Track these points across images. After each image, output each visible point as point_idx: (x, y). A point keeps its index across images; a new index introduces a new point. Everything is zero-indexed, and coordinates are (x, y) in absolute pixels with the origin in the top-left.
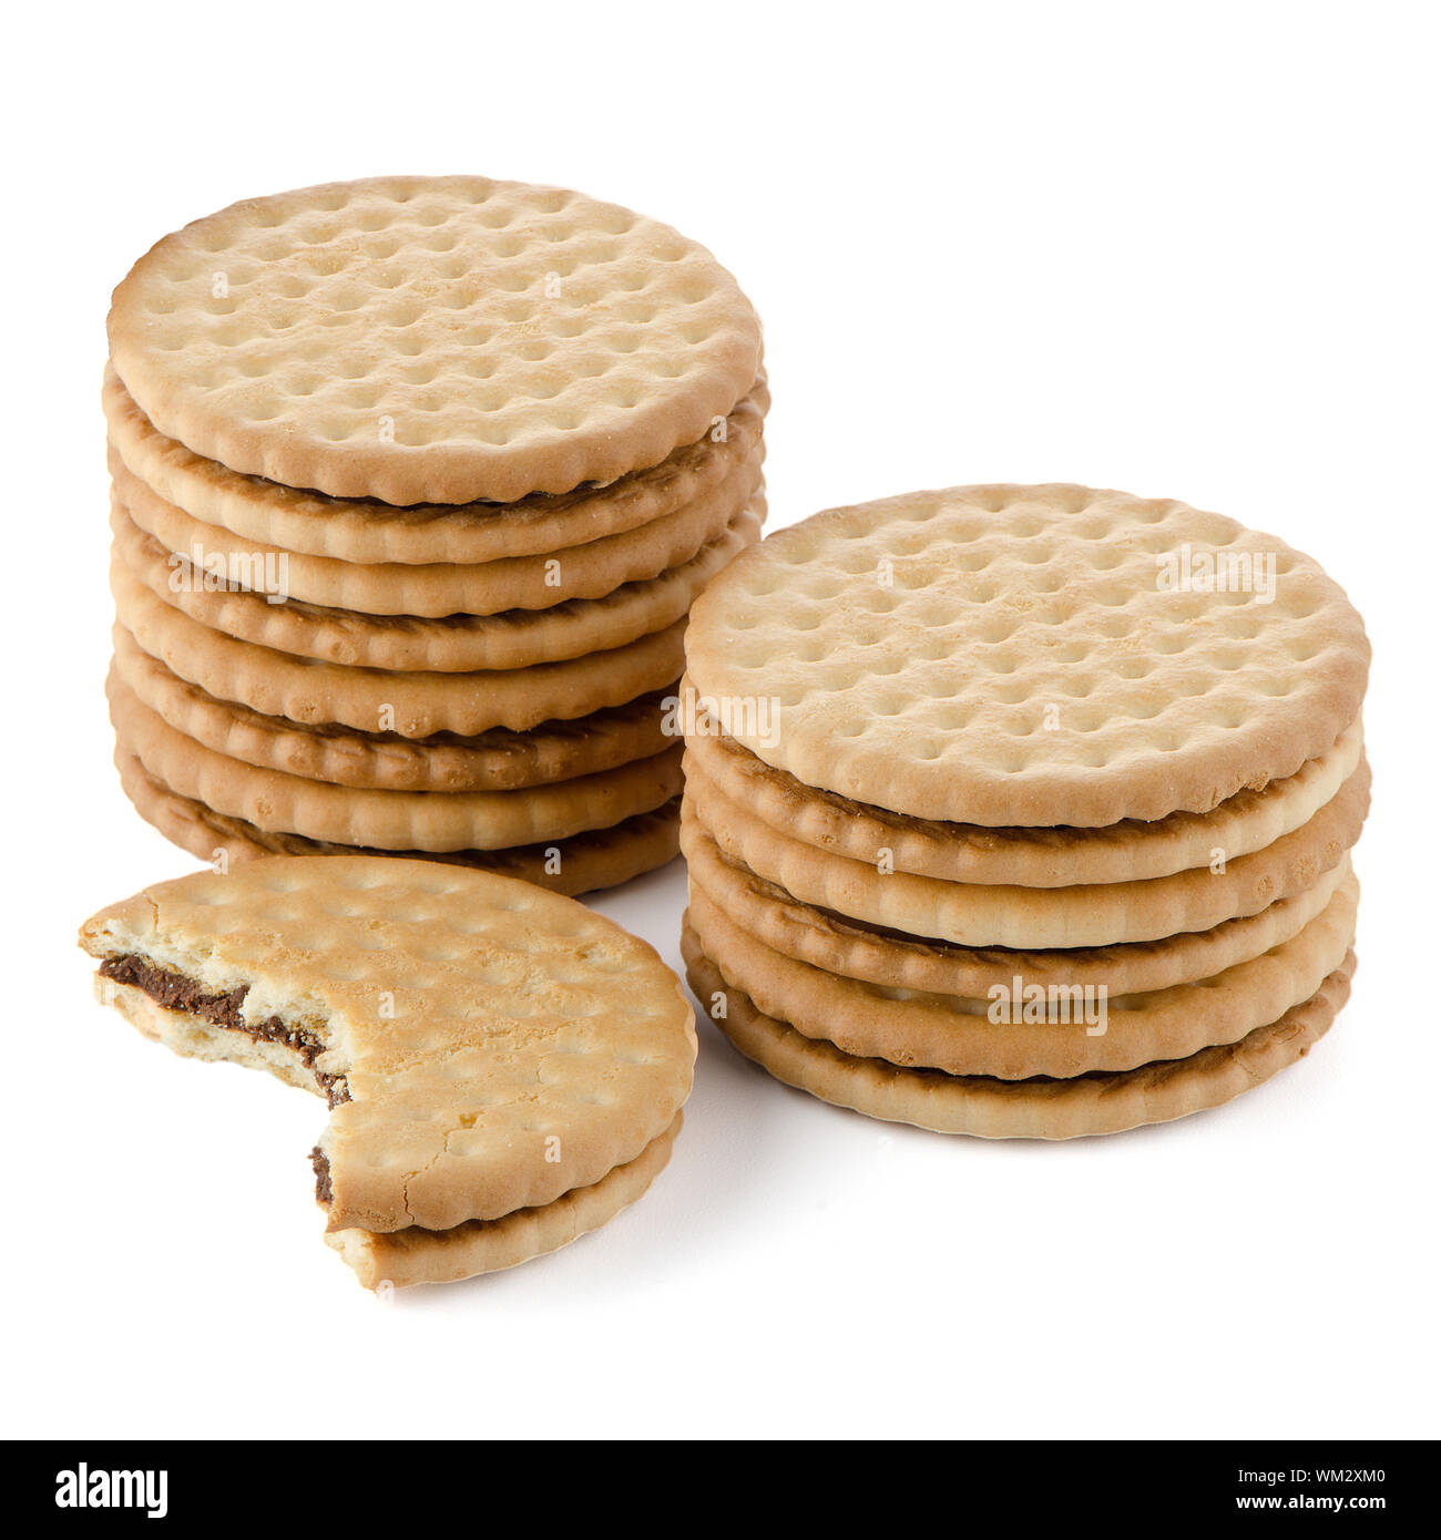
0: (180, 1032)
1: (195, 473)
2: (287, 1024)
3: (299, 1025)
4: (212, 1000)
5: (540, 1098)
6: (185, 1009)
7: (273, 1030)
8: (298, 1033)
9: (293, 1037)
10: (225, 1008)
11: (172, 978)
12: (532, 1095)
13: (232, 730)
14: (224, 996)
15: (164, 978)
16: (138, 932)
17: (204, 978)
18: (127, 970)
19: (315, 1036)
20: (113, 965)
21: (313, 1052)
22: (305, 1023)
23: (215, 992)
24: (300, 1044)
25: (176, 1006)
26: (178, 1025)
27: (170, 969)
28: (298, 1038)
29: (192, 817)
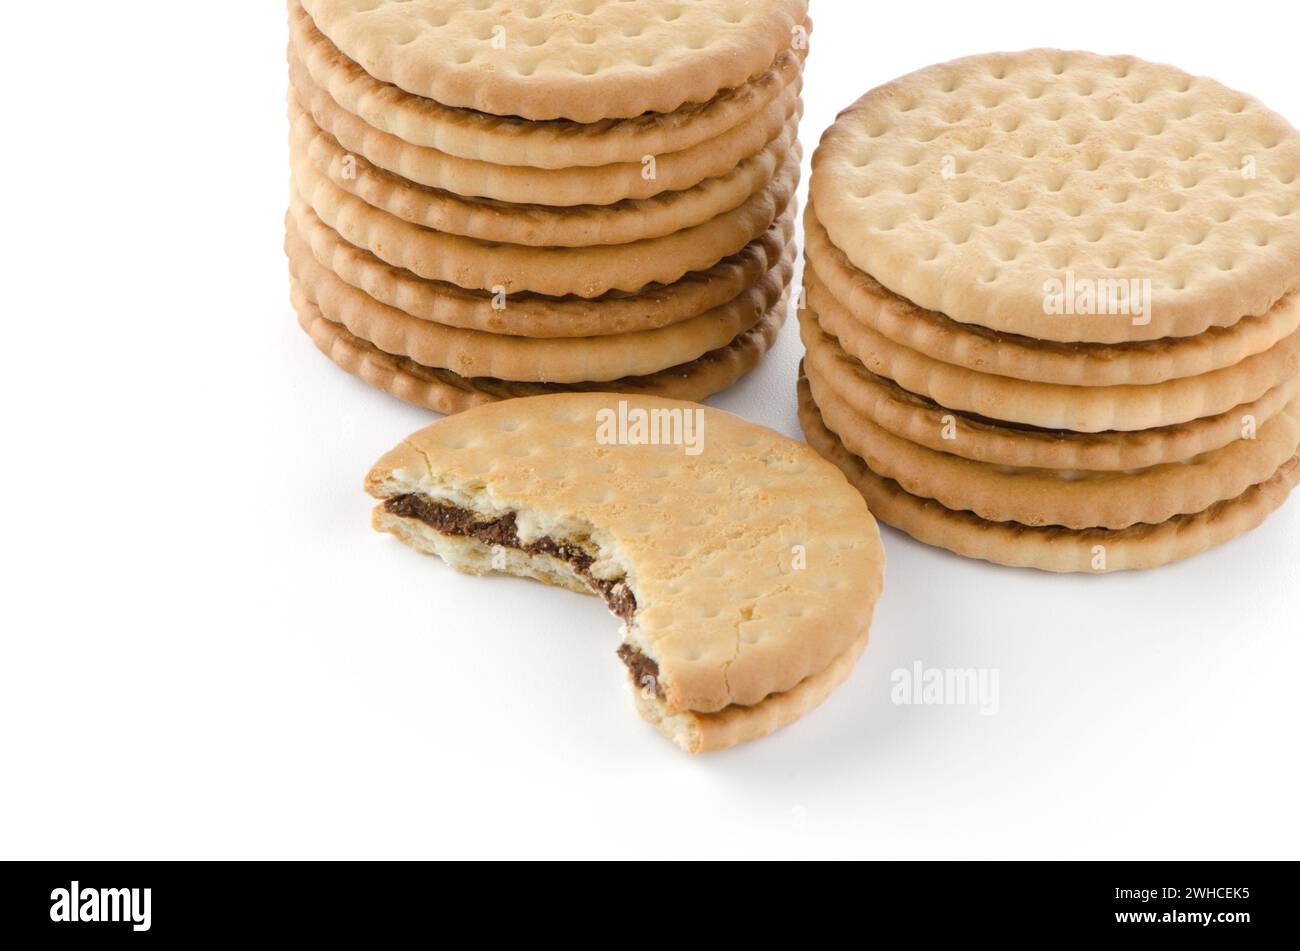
0: (457, 551)
1: (407, 107)
2: (556, 541)
3: (565, 541)
4: (485, 526)
5: (792, 587)
6: (463, 534)
7: (544, 546)
8: (565, 547)
9: (561, 551)
10: (503, 529)
11: (447, 510)
12: (785, 586)
13: (436, 302)
14: (496, 522)
15: (440, 510)
16: (418, 477)
17: (475, 509)
18: (408, 506)
19: (580, 548)
20: (396, 504)
21: (583, 562)
22: (570, 539)
23: (488, 519)
24: (568, 556)
25: (456, 532)
26: (457, 546)
27: (444, 503)
28: (566, 551)
29: (393, 368)
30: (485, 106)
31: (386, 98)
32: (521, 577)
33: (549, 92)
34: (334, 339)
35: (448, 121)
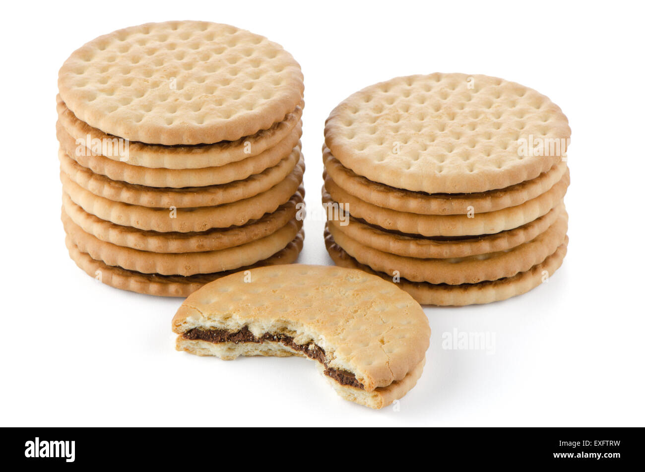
0: (223, 350)
2: (272, 333)
3: (275, 332)
4: (234, 335)
5: (394, 327)
6: (224, 341)
7: (268, 337)
8: (277, 335)
9: (275, 337)
10: (244, 335)
11: (214, 331)
12: (391, 327)
14: (239, 332)
15: (210, 333)
16: (198, 319)
17: (228, 328)
18: (195, 334)
19: (283, 334)
20: (189, 334)
21: (288, 340)
22: (278, 331)
23: (236, 331)
24: (279, 339)
25: (222, 341)
26: (222, 348)
27: (212, 329)
28: (277, 337)
30: (188, 141)
31: (135, 149)
32: (254, 356)
33: (217, 129)
34: (112, 275)
35: (168, 153)
